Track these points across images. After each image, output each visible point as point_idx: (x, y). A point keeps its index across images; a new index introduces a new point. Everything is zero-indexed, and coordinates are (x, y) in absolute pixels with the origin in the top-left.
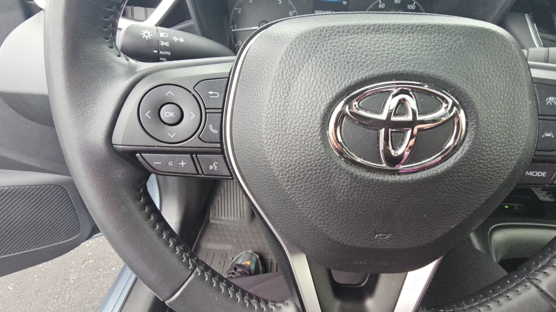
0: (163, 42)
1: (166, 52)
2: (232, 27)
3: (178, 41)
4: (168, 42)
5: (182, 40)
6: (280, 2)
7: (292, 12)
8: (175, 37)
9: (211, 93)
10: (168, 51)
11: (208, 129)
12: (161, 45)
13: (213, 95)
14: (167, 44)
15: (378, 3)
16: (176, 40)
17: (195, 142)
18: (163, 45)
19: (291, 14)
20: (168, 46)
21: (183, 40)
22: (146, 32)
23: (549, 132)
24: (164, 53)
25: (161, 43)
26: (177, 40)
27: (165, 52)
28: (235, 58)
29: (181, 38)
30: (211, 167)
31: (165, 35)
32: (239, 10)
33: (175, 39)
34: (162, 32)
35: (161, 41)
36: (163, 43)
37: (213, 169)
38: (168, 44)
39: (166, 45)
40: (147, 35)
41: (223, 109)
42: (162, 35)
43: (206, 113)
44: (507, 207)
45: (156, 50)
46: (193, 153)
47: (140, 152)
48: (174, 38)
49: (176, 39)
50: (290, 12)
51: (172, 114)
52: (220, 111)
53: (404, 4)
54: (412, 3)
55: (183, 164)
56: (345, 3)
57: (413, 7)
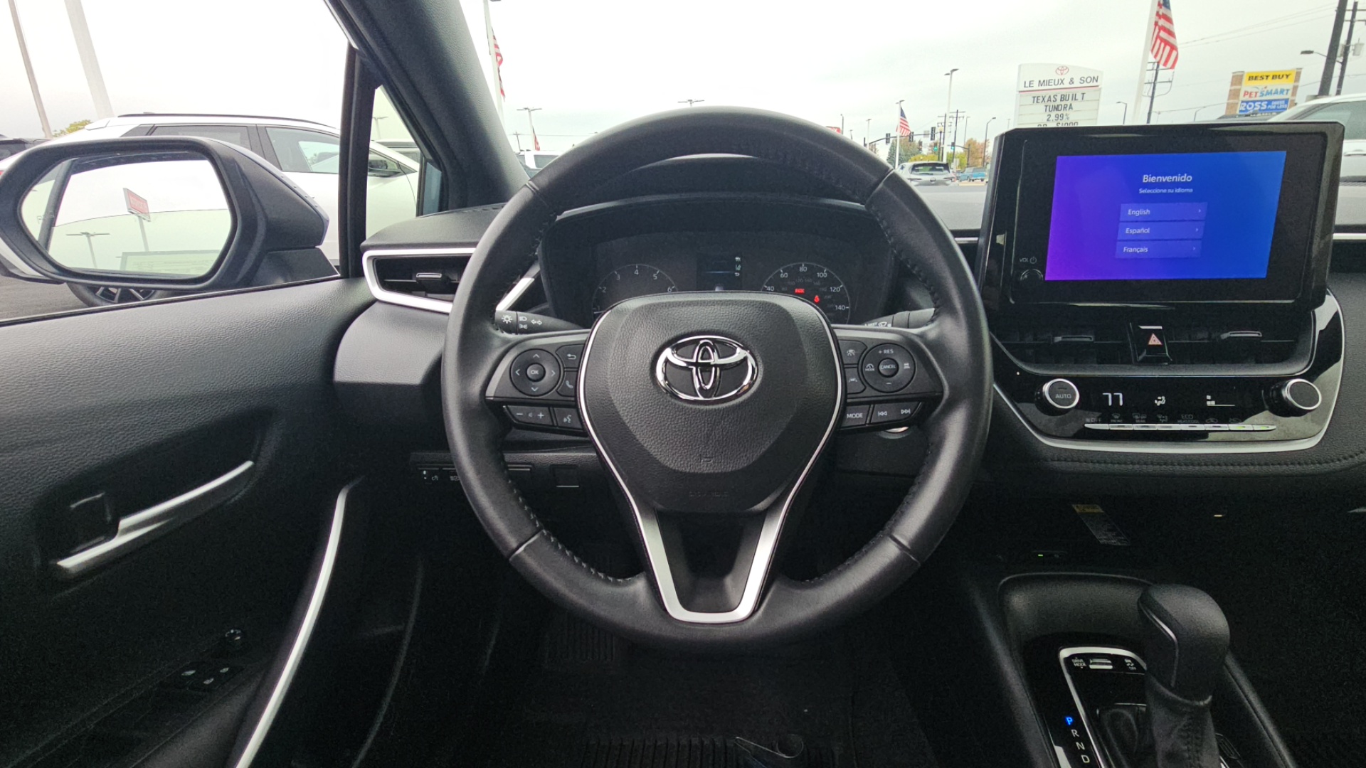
2: (595, 309)
3: (536, 324)
4: (526, 324)
5: (540, 323)
6: (655, 278)
7: (671, 288)
11: (565, 385)
13: (571, 357)
14: (525, 327)
15: (780, 273)
17: (552, 395)
18: (522, 326)
19: (670, 290)
22: (507, 316)
23: (853, 377)
25: (520, 325)
28: (590, 330)
30: (565, 420)
31: (524, 318)
32: (604, 288)
34: (522, 316)
37: (567, 422)
40: (507, 319)
41: (578, 368)
42: (521, 319)
43: (564, 372)
46: (549, 405)
47: (507, 403)
49: (534, 322)
51: (536, 372)
52: (576, 370)
53: (812, 272)
54: (822, 271)
55: (541, 415)
56: (737, 274)
57: (824, 275)
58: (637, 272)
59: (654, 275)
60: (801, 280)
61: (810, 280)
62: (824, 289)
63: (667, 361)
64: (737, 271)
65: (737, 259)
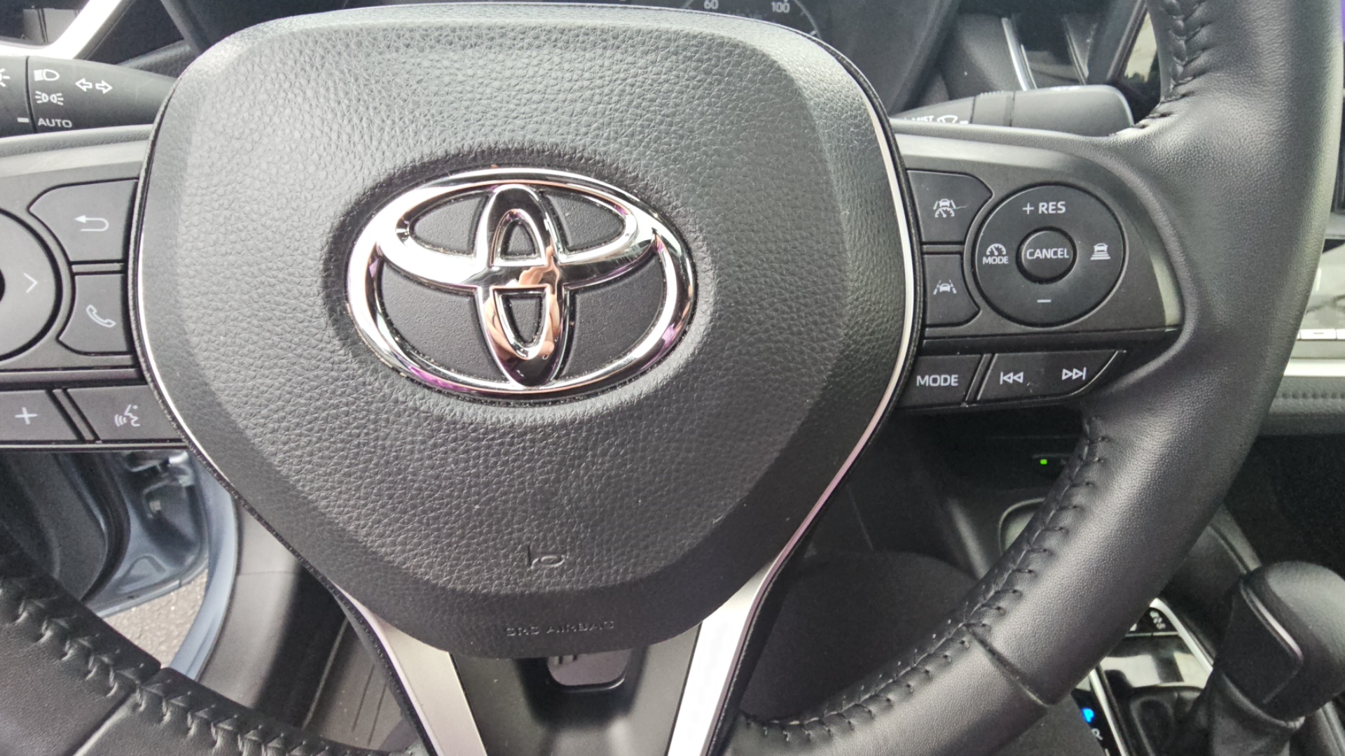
0: (44, 95)
1: (59, 121)
3: (93, 91)
4: (60, 94)
5: (104, 87)
8: (83, 81)
9: (83, 219)
10: (62, 119)
11: (86, 320)
12: (39, 102)
13: (89, 224)
14: (56, 99)
16: (84, 88)
17: (47, 355)
18: (46, 101)
20: (62, 104)
21: (110, 88)
23: (946, 281)
24: (51, 123)
25: (37, 97)
26: (91, 86)
27: (53, 121)
29: (104, 83)
30: (119, 421)
31: (49, 75)
33: (82, 84)
34: (42, 68)
35: (37, 92)
36: (43, 98)
37: (128, 424)
38: (62, 99)
39: (55, 101)
41: (125, 260)
42: (40, 76)
43: (73, 275)
44: (1044, 462)
45: (23, 116)
46: (47, 382)
48: (78, 84)
49: (84, 85)
52: (117, 267)
55: (26, 415)
63: (379, 259)
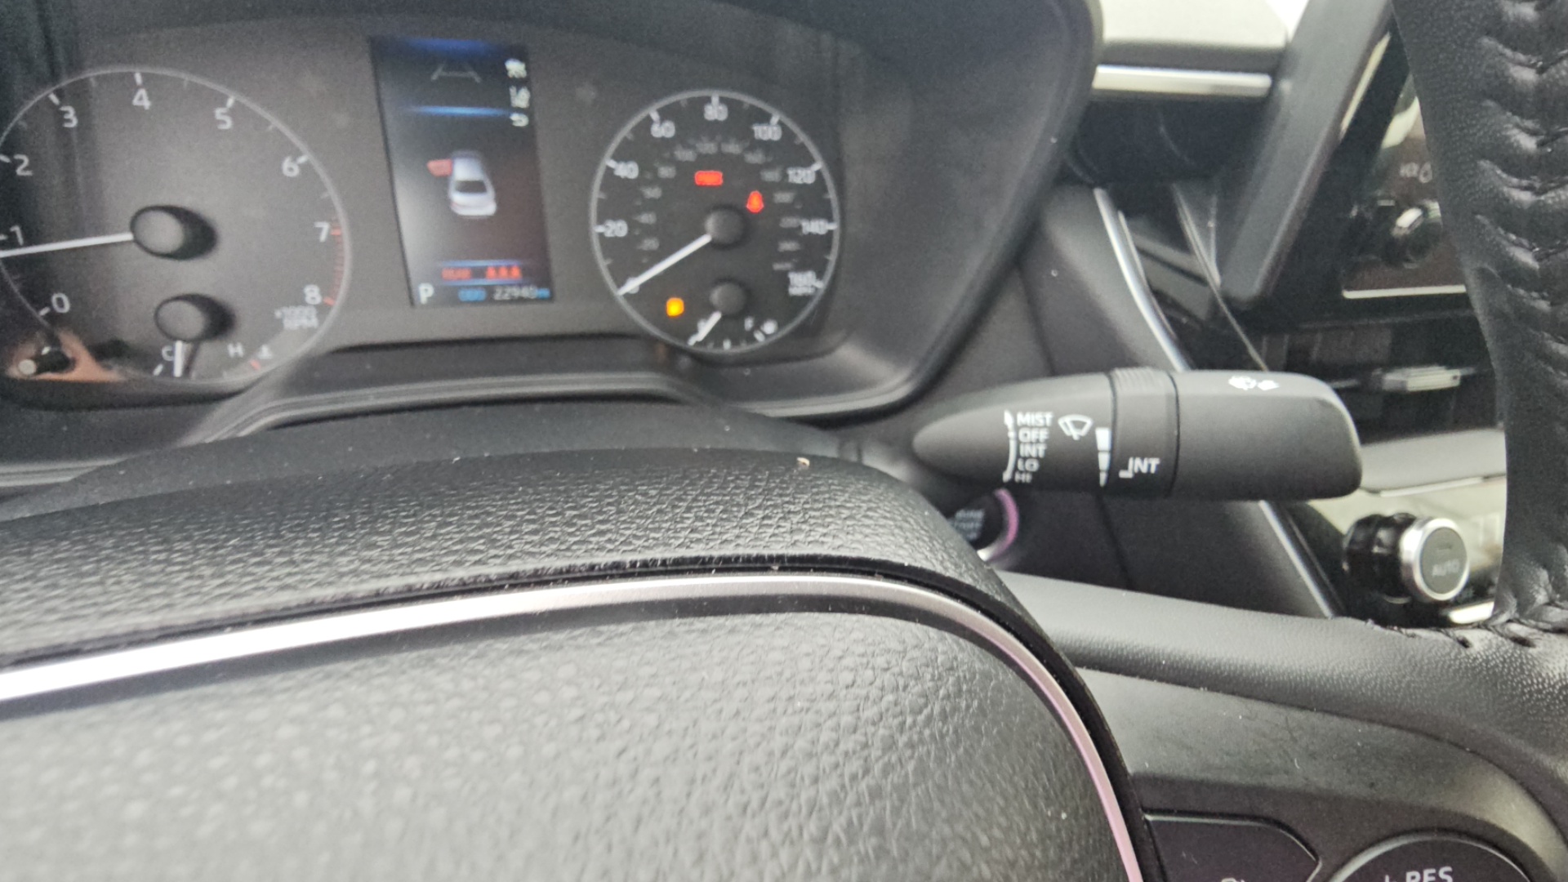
6: (224, 122)
7: (294, 160)
15: (648, 121)
19: (291, 169)
32: (21, 162)
50: (287, 164)
53: (741, 121)
54: (764, 118)
56: (520, 120)
57: (769, 132)
58: (142, 99)
59: (219, 113)
60: (708, 147)
61: (733, 148)
62: (771, 176)
64: (519, 110)
65: (515, 68)
